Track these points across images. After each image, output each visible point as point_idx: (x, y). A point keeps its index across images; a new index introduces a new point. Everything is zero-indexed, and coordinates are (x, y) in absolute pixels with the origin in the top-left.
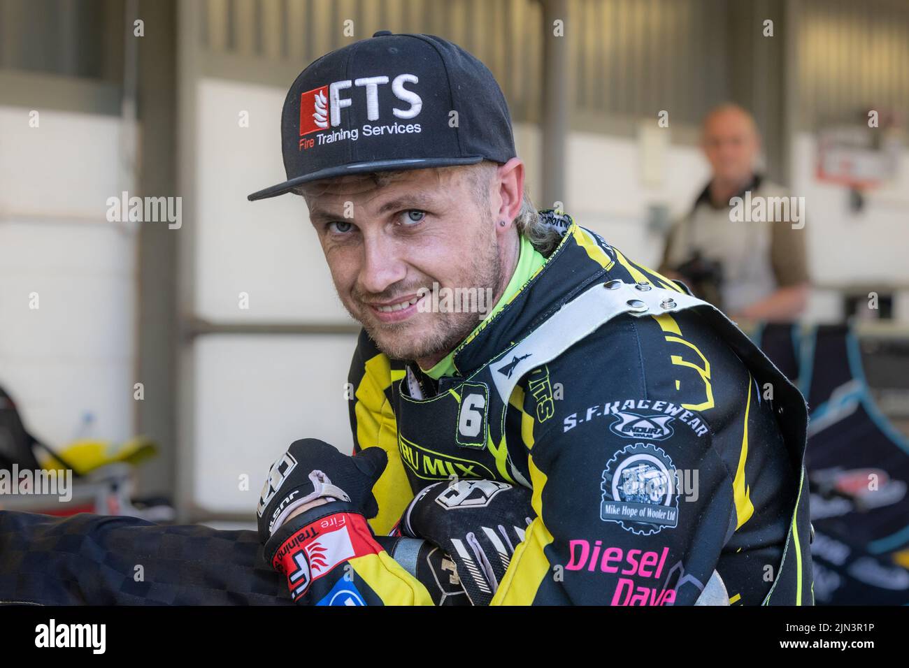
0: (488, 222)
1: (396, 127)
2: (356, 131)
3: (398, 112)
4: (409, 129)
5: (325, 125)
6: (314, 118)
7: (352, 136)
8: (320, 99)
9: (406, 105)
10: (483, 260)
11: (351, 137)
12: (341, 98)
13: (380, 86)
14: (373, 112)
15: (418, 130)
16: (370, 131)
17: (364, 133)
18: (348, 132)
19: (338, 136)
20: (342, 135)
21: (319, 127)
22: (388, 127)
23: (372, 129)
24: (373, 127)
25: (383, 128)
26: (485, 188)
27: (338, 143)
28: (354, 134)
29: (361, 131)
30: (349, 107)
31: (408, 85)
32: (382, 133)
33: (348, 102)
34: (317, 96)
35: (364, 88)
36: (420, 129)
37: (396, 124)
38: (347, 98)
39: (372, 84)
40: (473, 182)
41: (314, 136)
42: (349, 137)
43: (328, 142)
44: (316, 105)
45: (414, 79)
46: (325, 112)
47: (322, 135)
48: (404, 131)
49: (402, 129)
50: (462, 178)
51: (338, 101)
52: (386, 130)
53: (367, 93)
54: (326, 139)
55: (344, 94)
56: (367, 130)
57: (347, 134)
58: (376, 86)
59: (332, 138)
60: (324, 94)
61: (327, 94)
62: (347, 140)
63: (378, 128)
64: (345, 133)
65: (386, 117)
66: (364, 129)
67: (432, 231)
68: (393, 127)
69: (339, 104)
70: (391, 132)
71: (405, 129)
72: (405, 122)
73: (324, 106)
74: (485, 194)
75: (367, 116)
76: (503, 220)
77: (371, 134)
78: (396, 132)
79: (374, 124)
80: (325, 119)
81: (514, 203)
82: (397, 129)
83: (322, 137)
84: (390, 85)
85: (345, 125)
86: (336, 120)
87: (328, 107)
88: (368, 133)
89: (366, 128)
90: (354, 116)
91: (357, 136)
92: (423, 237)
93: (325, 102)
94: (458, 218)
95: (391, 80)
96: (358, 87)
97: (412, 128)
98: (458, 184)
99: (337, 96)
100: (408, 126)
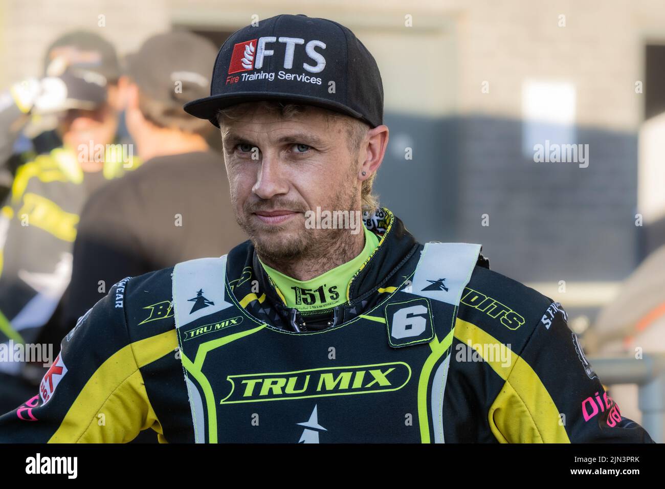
0: (354, 168)
1: (303, 77)
2: (273, 74)
3: (306, 66)
4: (313, 80)
5: (250, 67)
6: (243, 62)
7: (270, 77)
8: (250, 48)
9: (314, 63)
10: (346, 195)
11: (268, 78)
12: (266, 49)
13: (297, 45)
14: (288, 63)
15: (319, 82)
16: (284, 76)
17: (279, 77)
18: (267, 74)
19: (258, 76)
20: (262, 76)
21: (245, 69)
22: (297, 75)
23: (285, 75)
24: (286, 73)
25: (293, 76)
26: (357, 141)
27: (258, 81)
28: (271, 76)
29: (277, 75)
30: (271, 56)
31: (317, 49)
32: (293, 79)
33: (271, 53)
34: (247, 46)
35: (285, 44)
36: (321, 82)
37: (304, 74)
38: (271, 49)
39: (291, 43)
40: (350, 134)
41: (240, 75)
42: (267, 78)
43: (250, 79)
44: (245, 53)
45: (323, 45)
46: (251, 58)
47: (246, 74)
48: (309, 81)
49: (307, 79)
50: (343, 128)
51: (263, 51)
52: (295, 78)
53: (287, 48)
54: (249, 77)
55: (268, 46)
56: (282, 75)
57: (266, 75)
58: (294, 44)
59: (254, 77)
60: (253, 45)
61: (256, 45)
62: (265, 80)
63: (290, 75)
64: (264, 74)
65: (297, 68)
66: (279, 74)
67: (313, 161)
68: (301, 76)
69: (263, 53)
70: (299, 80)
71: (310, 80)
72: (311, 75)
73: (252, 54)
74: (357, 145)
75: (283, 65)
76: (365, 171)
77: (284, 78)
78: (303, 81)
79: (287, 71)
80: (251, 63)
81: (375, 160)
82: (304, 78)
83: (246, 76)
84: (304, 46)
85: (265, 68)
86: (259, 64)
87: (255, 54)
88: (282, 77)
89: (281, 73)
90: (274, 63)
91: (273, 78)
92: (304, 164)
93: (253, 50)
94: (335, 157)
95: (306, 42)
96: (280, 43)
97: (315, 80)
98: (339, 132)
99: (263, 47)
100: (312, 78)
